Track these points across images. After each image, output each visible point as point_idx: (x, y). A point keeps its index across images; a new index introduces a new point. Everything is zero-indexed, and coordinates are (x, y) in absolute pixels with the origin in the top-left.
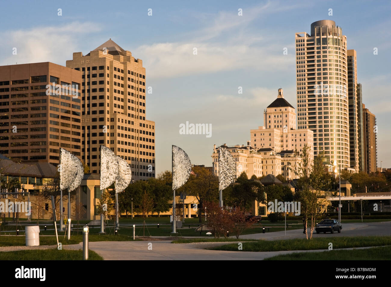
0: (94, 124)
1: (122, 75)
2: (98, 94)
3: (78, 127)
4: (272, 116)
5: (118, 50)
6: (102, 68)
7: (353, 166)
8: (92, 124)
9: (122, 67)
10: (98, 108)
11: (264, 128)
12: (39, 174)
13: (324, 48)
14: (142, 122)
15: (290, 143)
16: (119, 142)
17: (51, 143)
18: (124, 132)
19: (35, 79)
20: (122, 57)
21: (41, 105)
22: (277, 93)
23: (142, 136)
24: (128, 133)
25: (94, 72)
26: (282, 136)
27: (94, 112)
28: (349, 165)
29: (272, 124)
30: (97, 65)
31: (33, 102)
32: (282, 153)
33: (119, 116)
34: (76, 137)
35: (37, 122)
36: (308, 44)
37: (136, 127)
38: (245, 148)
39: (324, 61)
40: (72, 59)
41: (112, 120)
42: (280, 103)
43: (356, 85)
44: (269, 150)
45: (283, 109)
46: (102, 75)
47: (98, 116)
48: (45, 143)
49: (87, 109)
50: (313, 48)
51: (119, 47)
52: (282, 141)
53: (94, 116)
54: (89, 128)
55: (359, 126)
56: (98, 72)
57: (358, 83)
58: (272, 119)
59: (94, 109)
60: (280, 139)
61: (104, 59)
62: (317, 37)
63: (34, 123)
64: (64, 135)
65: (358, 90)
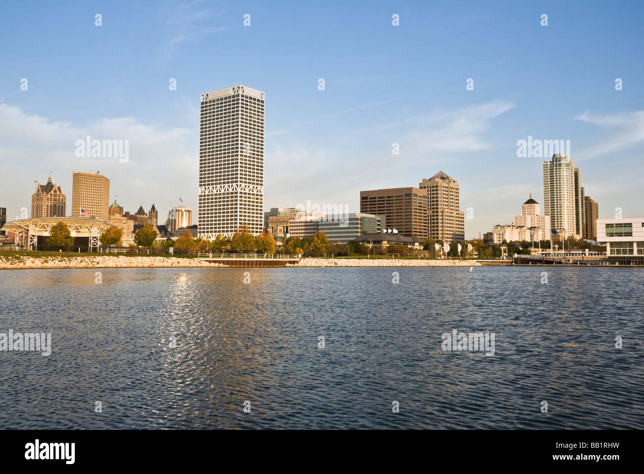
0: (433, 214)
1: (447, 189)
2: (435, 199)
3: (426, 217)
4: (526, 208)
5: (445, 176)
6: (437, 186)
7: (578, 233)
8: (432, 214)
9: (447, 185)
10: (435, 207)
11: (522, 215)
12: (413, 241)
13: (559, 169)
14: (458, 212)
15: (536, 222)
16: (446, 223)
17: (414, 225)
18: (448, 218)
19: (406, 195)
20: (447, 180)
21: (409, 207)
22: (529, 197)
23: (458, 219)
24: (450, 218)
25: (433, 189)
26: (532, 219)
27: (433, 208)
28: (575, 233)
29: (526, 213)
30: (435, 185)
31: (405, 206)
32: (530, 229)
33: (446, 210)
34: (425, 221)
35: (408, 215)
36: (550, 167)
37: (454, 215)
38: (510, 226)
39: (559, 176)
40: (422, 182)
41: (442, 212)
42: (531, 201)
43: (580, 188)
44: (523, 227)
45: (532, 205)
46: (437, 190)
47: (435, 210)
48: (411, 225)
49: (430, 207)
50: (553, 169)
51: (445, 175)
52: (532, 222)
53: (433, 210)
54: (431, 216)
55: (582, 211)
56: (435, 188)
57: (582, 186)
58: (526, 210)
59: (433, 207)
60: (530, 220)
61: (438, 182)
62: (555, 163)
63: (406, 215)
64: (420, 221)
65: (582, 191)
